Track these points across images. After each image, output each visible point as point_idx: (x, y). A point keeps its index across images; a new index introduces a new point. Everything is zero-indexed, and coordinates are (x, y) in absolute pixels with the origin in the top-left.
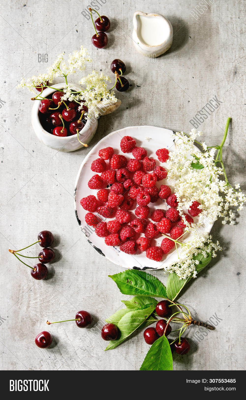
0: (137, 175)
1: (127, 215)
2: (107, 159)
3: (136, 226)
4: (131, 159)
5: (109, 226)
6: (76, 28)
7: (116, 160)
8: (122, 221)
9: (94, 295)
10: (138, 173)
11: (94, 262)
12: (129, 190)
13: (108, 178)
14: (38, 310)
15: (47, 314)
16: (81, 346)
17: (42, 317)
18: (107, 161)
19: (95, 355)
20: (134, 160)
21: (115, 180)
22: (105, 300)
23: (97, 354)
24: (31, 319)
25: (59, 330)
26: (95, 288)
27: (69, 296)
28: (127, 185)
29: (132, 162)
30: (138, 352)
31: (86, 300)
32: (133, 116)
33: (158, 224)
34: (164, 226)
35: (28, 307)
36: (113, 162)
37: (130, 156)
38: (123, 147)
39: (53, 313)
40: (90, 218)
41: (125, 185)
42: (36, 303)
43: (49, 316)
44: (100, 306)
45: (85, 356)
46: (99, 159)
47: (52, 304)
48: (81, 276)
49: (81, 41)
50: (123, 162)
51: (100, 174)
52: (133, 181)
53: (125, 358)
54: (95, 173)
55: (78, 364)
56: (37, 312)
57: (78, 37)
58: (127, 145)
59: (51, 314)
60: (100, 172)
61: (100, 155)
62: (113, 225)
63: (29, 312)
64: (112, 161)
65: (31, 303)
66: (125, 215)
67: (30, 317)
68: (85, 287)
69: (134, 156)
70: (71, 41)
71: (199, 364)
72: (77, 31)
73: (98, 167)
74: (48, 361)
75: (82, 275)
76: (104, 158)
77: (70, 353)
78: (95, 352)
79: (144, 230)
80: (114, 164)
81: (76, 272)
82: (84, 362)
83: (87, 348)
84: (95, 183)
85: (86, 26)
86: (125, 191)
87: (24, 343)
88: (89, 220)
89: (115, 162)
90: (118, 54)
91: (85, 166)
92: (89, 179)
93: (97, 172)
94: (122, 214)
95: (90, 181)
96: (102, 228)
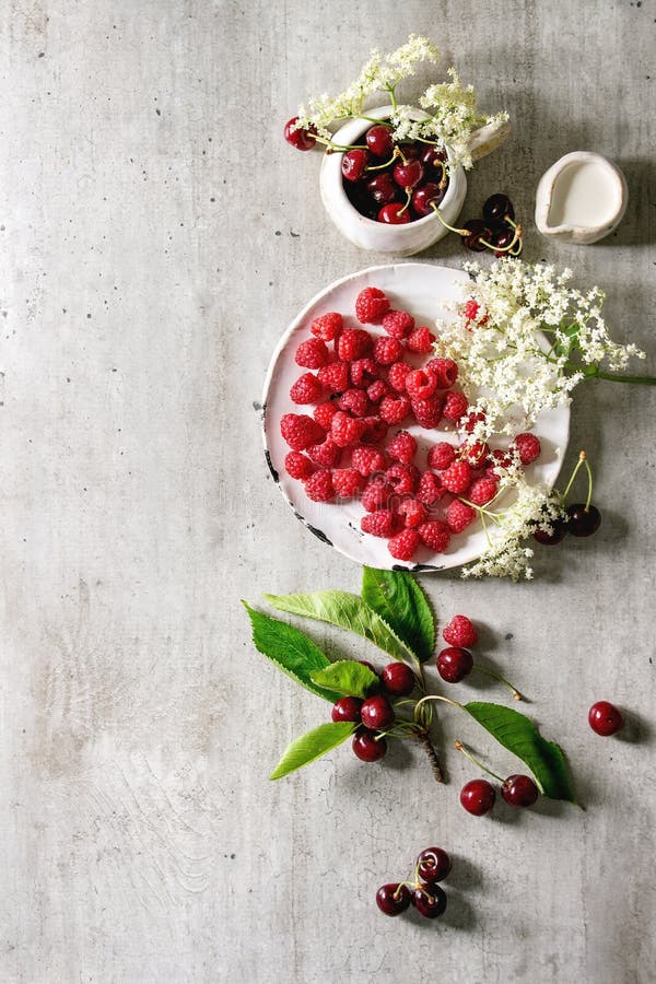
0: (397, 372)
1: (377, 456)
2: (330, 340)
3: (397, 480)
4: (382, 338)
5: (337, 480)
6: (155, 105)
7: (349, 342)
8: (368, 470)
9: (204, 685)
10: (398, 368)
11: (203, 617)
12: (380, 404)
13: (333, 381)
14: (88, 717)
15: (107, 724)
16: (180, 788)
17: (96, 730)
18: (330, 344)
19: (209, 808)
20: (387, 339)
21: (349, 384)
22: (228, 695)
23: (212, 805)
24: (73, 736)
25: (132, 756)
26: (206, 671)
27: (153, 688)
28: (376, 393)
29: (384, 343)
30: (299, 800)
31: (188, 695)
32: (285, 302)
33: (443, 474)
34: (455, 477)
35: (67, 710)
36: (344, 344)
37: (378, 331)
38: (361, 311)
39: (119, 722)
40: (295, 464)
41: (371, 396)
42: (83, 702)
43: (110, 728)
44: (217, 708)
45: (187, 808)
46: (314, 340)
47: (117, 704)
48: (177, 647)
49: (167, 134)
50: (365, 345)
51: (315, 372)
52: (387, 385)
53: (272, 814)
54: (305, 370)
55: (174, 826)
56: (85, 721)
57: (162, 126)
58: (369, 307)
59: (115, 724)
60: (315, 368)
61: (316, 331)
62: (345, 480)
63: (69, 722)
64: (341, 344)
65: (71, 701)
66: (374, 456)
67: (71, 730)
68: (186, 669)
69: (388, 330)
70: (146, 135)
71: (425, 823)
72: (158, 113)
73: (312, 358)
74: (111, 819)
75: (179, 643)
76: (324, 337)
77: (156, 803)
78: (208, 800)
79: (415, 488)
80: (344, 351)
81: (166, 636)
82: (186, 821)
83: (192, 794)
84: (306, 391)
85: (177, 100)
86: (372, 406)
87: (60, 784)
88: (295, 468)
89: (347, 346)
90: (248, 163)
91: (283, 354)
92: (293, 383)
93: (308, 367)
94: (367, 455)
95: (296, 387)
96: (321, 484)
